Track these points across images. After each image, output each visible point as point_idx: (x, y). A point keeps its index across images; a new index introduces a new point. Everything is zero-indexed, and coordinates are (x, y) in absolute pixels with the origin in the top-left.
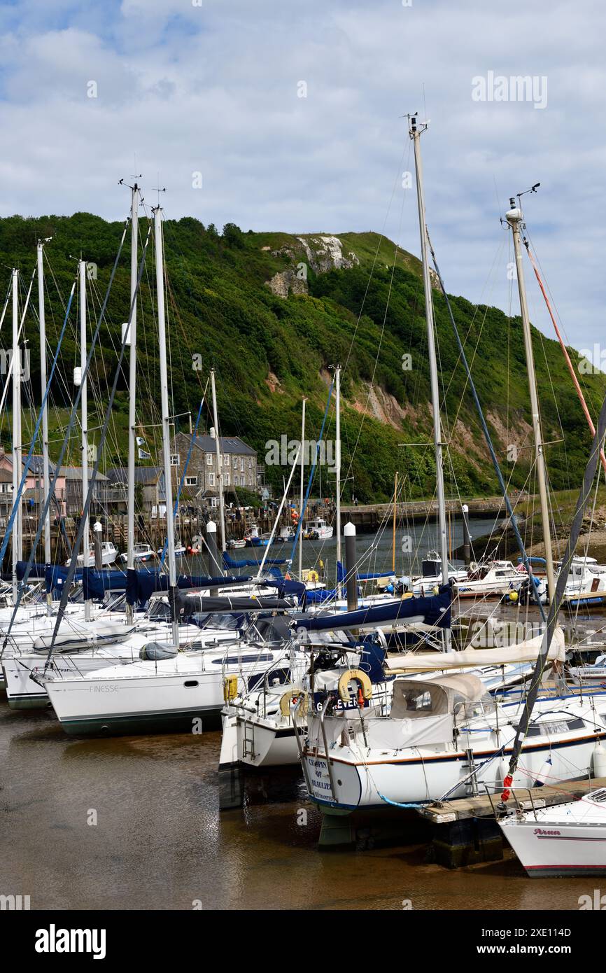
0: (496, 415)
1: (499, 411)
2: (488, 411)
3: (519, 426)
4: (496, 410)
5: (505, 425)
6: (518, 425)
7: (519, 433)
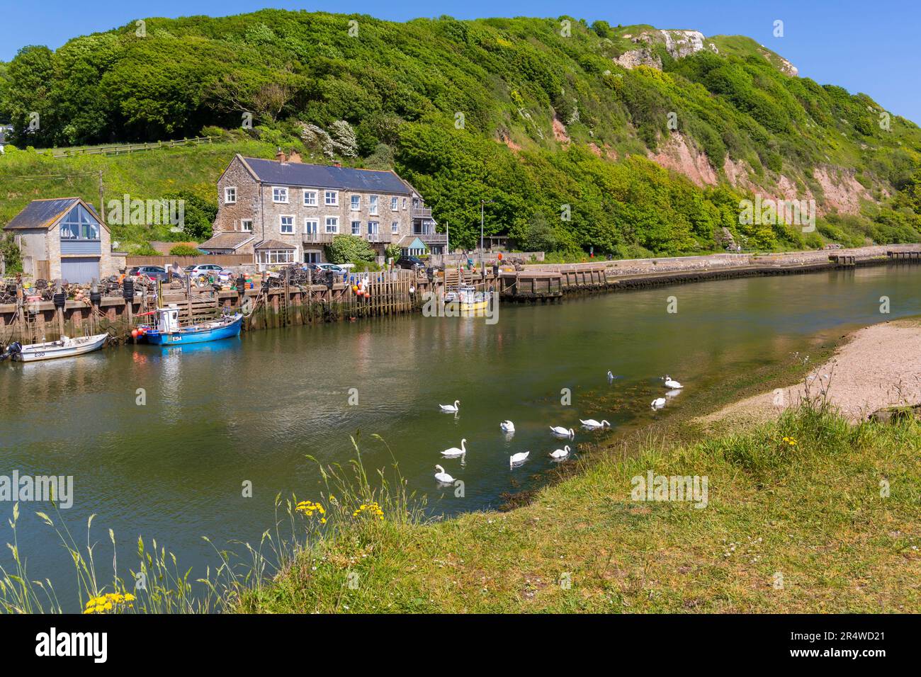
0: (824, 173)
1: (828, 170)
2: (816, 170)
3: (849, 185)
4: (825, 168)
5: (833, 182)
6: (847, 183)
7: (847, 191)
